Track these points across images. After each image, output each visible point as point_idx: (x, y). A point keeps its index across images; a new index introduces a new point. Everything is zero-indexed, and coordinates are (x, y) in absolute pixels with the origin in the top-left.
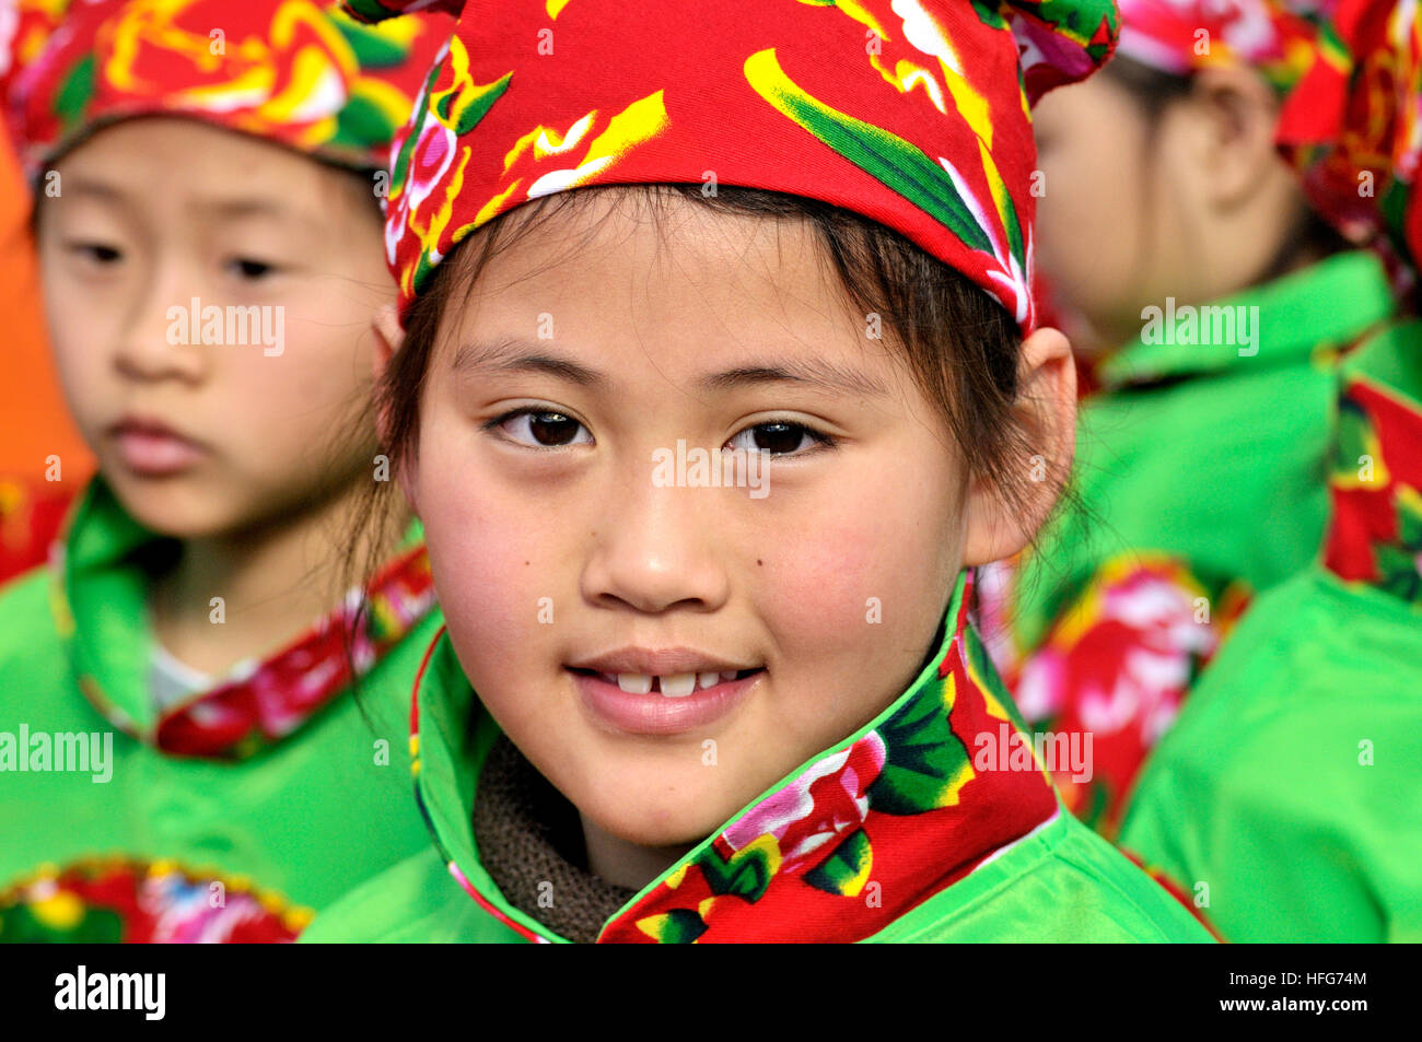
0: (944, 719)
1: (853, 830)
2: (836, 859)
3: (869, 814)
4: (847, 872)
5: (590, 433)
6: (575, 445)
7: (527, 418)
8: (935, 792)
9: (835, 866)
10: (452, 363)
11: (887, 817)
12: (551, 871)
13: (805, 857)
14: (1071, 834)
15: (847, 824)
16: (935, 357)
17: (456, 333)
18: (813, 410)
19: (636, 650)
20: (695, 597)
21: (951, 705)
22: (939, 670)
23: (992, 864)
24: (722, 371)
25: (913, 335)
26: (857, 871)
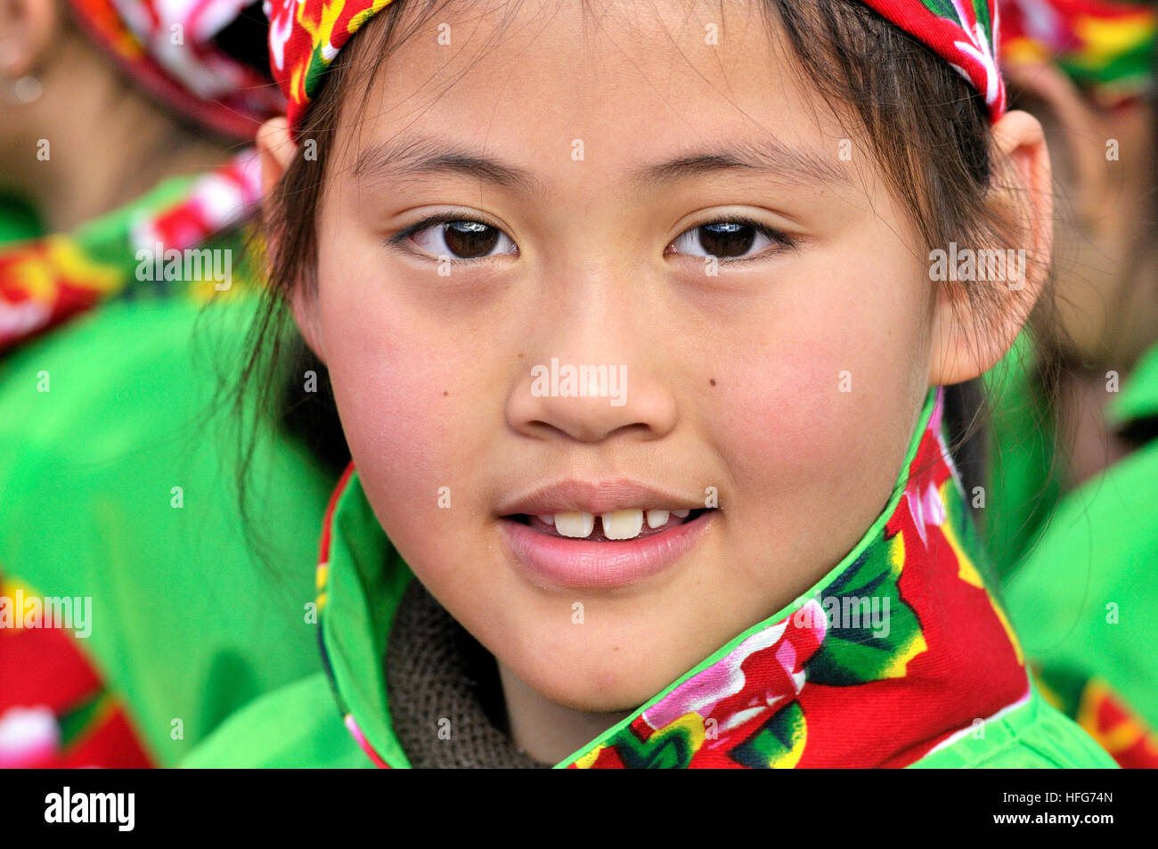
0: (893, 584)
1: (786, 702)
2: (766, 733)
3: (805, 686)
4: (778, 747)
5: (512, 241)
6: (496, 256)
7: (440, 227)
8: (882, 663)
9: (765, 740)
10: (354, 169)
11: (825, 689)
12: (474, 739)
13: (733, 732)
14: (1041, 719)
15: (781, 698)
16: (901, 141)
17: (356, 134)
18: (768, 205)
19: (574, 484)
20: (640, 422)
21: (900, 569)
22: (886, 529)
23: (948, 749)
24: (665, 162)
25: (876, 115)
26: (789, 747)
